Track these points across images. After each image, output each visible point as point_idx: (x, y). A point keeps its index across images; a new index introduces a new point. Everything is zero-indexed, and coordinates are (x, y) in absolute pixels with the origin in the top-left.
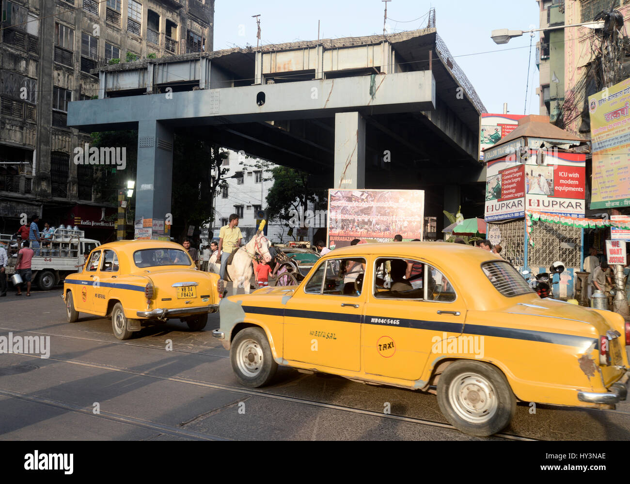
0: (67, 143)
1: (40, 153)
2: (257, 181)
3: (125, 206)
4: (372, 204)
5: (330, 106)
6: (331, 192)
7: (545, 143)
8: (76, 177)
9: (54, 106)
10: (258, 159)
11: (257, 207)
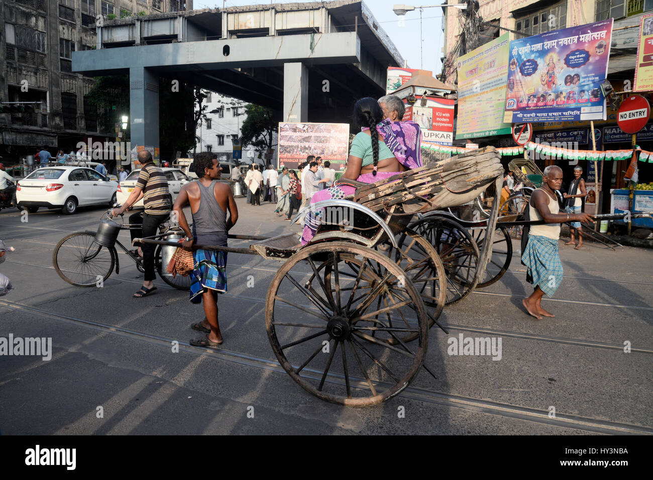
0: (74, 85)
1: (52, 94)
2: (234, 116)
3: (121, 136)
4: (311, 134)
5: (280, 57)
6: (281, 124)
7: (427, 91)
8: (83, 113)
9: (62, 55)
10: (232, 98)
11: (235, 136)
